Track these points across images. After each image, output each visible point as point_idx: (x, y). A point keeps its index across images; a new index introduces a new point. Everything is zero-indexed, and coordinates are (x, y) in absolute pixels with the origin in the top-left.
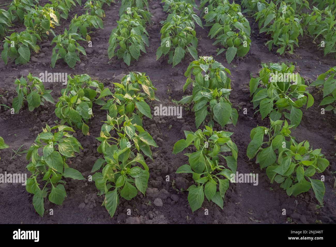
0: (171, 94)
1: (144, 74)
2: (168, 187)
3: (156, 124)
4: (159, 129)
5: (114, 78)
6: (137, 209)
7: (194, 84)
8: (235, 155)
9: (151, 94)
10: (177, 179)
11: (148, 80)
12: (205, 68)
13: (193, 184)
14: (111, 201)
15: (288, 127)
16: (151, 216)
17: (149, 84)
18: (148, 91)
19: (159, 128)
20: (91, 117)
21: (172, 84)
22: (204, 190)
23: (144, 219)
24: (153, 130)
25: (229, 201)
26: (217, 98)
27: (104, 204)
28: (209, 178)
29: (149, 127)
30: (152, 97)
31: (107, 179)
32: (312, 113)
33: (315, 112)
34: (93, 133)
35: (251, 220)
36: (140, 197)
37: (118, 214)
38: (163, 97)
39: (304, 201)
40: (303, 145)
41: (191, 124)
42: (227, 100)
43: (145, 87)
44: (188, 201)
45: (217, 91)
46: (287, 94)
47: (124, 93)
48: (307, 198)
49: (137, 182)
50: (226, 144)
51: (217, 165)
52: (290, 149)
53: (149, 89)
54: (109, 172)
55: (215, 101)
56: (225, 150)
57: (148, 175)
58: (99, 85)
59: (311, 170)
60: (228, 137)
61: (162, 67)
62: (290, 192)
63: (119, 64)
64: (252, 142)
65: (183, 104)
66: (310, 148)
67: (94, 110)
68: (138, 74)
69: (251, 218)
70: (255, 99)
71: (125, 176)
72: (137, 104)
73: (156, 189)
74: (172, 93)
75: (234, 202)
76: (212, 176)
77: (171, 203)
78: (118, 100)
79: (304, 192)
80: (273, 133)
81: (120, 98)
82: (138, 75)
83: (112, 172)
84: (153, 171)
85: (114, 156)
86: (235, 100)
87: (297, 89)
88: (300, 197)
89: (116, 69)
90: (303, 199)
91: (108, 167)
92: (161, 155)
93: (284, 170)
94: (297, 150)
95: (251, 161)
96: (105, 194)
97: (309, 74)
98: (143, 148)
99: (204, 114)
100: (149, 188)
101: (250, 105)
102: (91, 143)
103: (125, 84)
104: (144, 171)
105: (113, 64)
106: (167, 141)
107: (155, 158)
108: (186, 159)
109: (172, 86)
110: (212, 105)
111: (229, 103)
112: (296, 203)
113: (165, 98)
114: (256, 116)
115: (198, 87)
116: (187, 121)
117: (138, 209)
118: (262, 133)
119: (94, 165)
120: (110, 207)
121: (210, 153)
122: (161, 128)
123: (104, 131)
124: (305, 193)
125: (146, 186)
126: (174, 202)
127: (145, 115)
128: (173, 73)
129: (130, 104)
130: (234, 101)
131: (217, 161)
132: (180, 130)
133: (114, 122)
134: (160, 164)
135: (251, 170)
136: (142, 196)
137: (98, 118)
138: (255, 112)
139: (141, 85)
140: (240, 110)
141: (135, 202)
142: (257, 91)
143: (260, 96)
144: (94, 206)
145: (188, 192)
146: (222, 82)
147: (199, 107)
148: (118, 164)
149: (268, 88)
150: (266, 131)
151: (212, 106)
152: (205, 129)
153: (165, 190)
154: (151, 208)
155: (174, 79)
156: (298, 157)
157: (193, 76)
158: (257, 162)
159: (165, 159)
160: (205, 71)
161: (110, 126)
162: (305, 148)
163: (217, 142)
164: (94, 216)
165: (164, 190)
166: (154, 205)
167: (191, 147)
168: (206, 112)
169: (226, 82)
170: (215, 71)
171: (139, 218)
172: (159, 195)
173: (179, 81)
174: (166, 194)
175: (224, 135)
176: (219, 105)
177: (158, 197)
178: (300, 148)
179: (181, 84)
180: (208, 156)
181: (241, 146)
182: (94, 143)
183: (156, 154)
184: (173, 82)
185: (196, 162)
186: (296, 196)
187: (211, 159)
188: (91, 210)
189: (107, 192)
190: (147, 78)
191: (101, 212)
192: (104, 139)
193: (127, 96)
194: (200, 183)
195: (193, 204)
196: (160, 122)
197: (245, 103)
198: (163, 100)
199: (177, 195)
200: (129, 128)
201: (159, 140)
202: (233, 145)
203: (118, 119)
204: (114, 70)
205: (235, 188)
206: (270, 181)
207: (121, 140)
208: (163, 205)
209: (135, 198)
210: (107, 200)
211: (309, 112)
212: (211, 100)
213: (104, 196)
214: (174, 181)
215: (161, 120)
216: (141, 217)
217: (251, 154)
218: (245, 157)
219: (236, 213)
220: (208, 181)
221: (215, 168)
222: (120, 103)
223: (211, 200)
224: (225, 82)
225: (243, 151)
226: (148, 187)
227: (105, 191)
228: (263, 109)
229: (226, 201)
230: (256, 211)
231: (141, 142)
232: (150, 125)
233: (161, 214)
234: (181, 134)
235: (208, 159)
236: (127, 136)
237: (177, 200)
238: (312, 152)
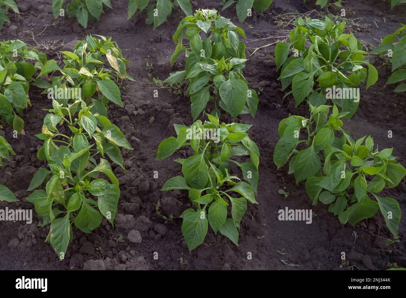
0: (152, 71)
1: (110, 39)
2: (149, 212)
3: (129, 116)
4: (133, 124)
5: (63, 46)
6: (100, 248)
7: (188, 54)
8: (256, 160)
9: (120, 69)
10: (164, 199)
11: (116, 47)
12: (205, 27)
13: (189, 208)
14: (60, 234)
15: (339, 115)
16: (124, 257)
17: (117, 53)
18: (116, 64)
19: (135, 122)
20: (26, 105)
21: (153, 55)
22: (207, 217)
23: (112, 262)
24: (125, 125)
25: (246, 234)
26: (225, 73)
27: (49, 239)
28: (215, 195)
29: (118, 120)
30: (122, 73)
31: (53, 199)
32: (375, 96)
33: (379, 94)
34: (30, 132)
35: (282, 263)
36: (106, 229)
37: (72, 255)
38: (139, 74)
39: (367, 232)
40: (363, 143)
41: (183, 115)
42: (241, 76)
43: (111, 59)
44: (181, 234)
45: (224, 61)
46: (335, 66)
47: (78, 68)
48: (372, 227)
49: (100, 203)
50: (241, 143)
51: (228, 176)
52: (342, 149)
53: (118, 61)
54: (56, 188)
55: (221, 77)
56: (241, 152)
57: (118, 193)
58: (39, 56)
59: (378, 183)
60: (243, 131)
61: (137, 30)
62: (344, 219)
63: (69, 26)
64: (282, 139)
65: (171, 85)
66: (375, 147)
67: (31, 96)
68: (100, 38)
69: (282, 261)
70: (285, 74)
71: (81, 193)
72: (99, 83)
73: (130, 216)
74: (153, 68)
75: (255, 235)
76: (220, 193)
77: (156, 237)
78: (70, 77)
79: (367, 218)
80: (314, 126)
81: (72, 75)
82: (99, 40)
83: (62, 188)
84: (125, 189)
85: (64, 163)
86: (253, 78)
87: (351, 58)
88: (361, 227)
89: (65, 33)
90: (366, 230)
91: (54, 179)
92: (138, 163)
93: (334, 182)
94: (353, 151)
95: (280, 172)
96: (49, 225)
97: (369, 36)
98: (109, 151)
99: (205, 98)
100: (120, 215)
101: (276, 85)
102: (27, 147)
103: (80, 54)
104: (112, 186)
105: (60, 26)
106: (146, 142)
107: (128, 168)
108: (177, 169)
109: (152, 58)
110: (217, 83)
111: (244, 80)
112: (354, 235)
113: (142, 77)
114: (286, 102)
115: (194, 57)
116: (178, 111)
117: (102, 248)
118: (298, 126)
119: (31, 178)
120: (58, 243)
121: (215, 158)
122: (136, 123)
123: (47, 124)
124: (369, 219)
125: (116, 210)
126: (159, 235)
127: (111, 100)
128: (153, 39)
129: (88, 84)
130: (250, 80)
131: (226, 170)
132: (166, 125)
133: (63, 111)
134: (137, 177)
135: (282, 185)
136: (108, 227)
137: (38, 109)
138: (284, 95)
139: (105, 55)
140: (261, 92)
141: (98, 236)
142: (287, 62)
143: (292, 69)
144: (32, 243)
145: (182, 219)
146: (233, 48)
147: (197, 87)
148: (70, 174)
149: (304, 58)
150: (304, 122)
151: (217, 86)
152: (208, 120)
153: (145, 217)
154: (124, 245)
155: (156, 47)
156: (356, 161)
157: (186, 42)
158: (290, 172)
159: (145, 170)
160: (206, 31)
161: (57, 117)
162: (367, 147)
163: (227, 139)
164: (32, 259)
165: (143, 217)
166: (128, 241)
167: (184, 151)
168: (208, 94)
169: (239, 47)
170: (221, 31)
171: (105, 261)
172: (135, 225)
173: (165, 50)
174: (147, 223)
175: (237, 128)
176: (229, 83)
177: (133, 229)
178: (359, 148)
179: (167, 55)
180: (213, 163)
181: (263, 148)
182: (32, 147)
183: (129, 162)
184: (155, 52)
185: (194, 172)
186: (353, 225)
187: (217, 166)
188: (28, 249)
189: (54, 220)
190: (114, 44)
191: (44, 252)
192: (48, 136)
193: (84, 71)
194: (200, 204)
195: (191, 238)
196: (135, 112)
197: (269, 82)
198: (139, 80)
199: (163, 225)
200: (87, 119)
201: (135, 140)
202: (252, 144)
203: (70, 106)
204: (62, 34)
205: (257, 213)
206: (312, 202)
207: (74, 138)
208: (143, 241)
209: (98, 231)
210: (53, 232)
211: (371, 95)
212: (215, 76)
213: (48, 228)
214: (159, 203)
215: (136, 109)
216: (108, 259)
217: (280, 159)
218: (272, 166)
219: (258, 252)
220: (214, 201)
221: (224, 181)
222: (73, 83)
223: (219, 233)
224: (236, 48)
225: (267, 156)
226: (118, 213)
227: (49, 219)
228: (297, 90)
229: (242, 234)
230: (291, 249)
231: (106, 142)
232: (120, 117)
233: (140, 255)
234: (168, 130)
235: (213, 167)
236: (84, 131)
237: (164, 233)
238: (378, 153)
